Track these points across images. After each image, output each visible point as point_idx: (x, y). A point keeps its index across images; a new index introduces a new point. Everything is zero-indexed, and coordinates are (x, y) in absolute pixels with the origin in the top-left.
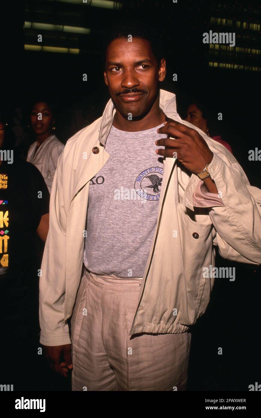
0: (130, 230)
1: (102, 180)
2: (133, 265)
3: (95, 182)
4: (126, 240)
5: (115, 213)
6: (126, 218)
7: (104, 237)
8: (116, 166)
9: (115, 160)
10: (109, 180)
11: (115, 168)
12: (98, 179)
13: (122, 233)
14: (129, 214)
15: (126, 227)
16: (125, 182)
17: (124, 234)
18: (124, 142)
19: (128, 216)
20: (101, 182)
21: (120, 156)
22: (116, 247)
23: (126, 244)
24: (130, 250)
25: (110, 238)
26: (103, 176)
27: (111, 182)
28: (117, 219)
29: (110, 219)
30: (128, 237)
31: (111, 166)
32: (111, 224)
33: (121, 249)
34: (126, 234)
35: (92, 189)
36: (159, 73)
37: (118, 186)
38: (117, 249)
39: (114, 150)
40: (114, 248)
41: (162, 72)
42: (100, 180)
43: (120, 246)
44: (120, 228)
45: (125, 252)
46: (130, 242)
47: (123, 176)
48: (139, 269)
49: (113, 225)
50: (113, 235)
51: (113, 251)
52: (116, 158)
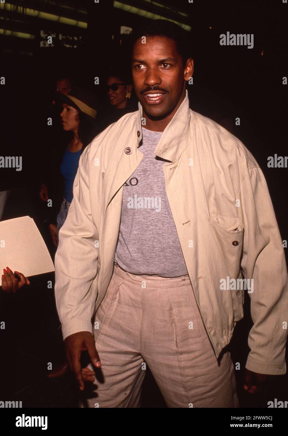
0: (170, 231)
1: (136, 181)
2: (177, 265)
3: (129, 184)
4: (167, 240)
5: (152, 215)
6: (165, 219)
7: (142, 239)
8: (149, 167)
9: (147, 161)
10: (143, 182)
11: (149, 170)
12: (132, 181)
13: (162, 234)
14: (167, 215)
15: (165, 228)
16: (160, 184)
17: (164, 235)
18: (154, 143)
19: (167, 216)
20: (135, 184)
21: (152, 157)
22: (157, 248)
23: (166, 244)
24: (172, 250)
25: (149, 240)
26: (136, 177)
27: (145, 183)
28: (155, 221)
29: (148, 221)
30: (168, 237)
31: (143, 167)
32: (150, 226)
33: (162, 249)
34: (166, 235)
35: (126, 191)
36: (185, 73)
37: (153, 188)
38: (159, 249)
39: (144, 151)
40: (155, 250)
41: (189, 72)
42: (134, 182)
43: (161, 247)
44: (160, 229)
45: (166, 252)
46: (171, 242)
47: (158, 177)
48: (182, 269)
49: (152, 227)
50: (153, 236)
51: (154, 253)
52: (148, 159)
